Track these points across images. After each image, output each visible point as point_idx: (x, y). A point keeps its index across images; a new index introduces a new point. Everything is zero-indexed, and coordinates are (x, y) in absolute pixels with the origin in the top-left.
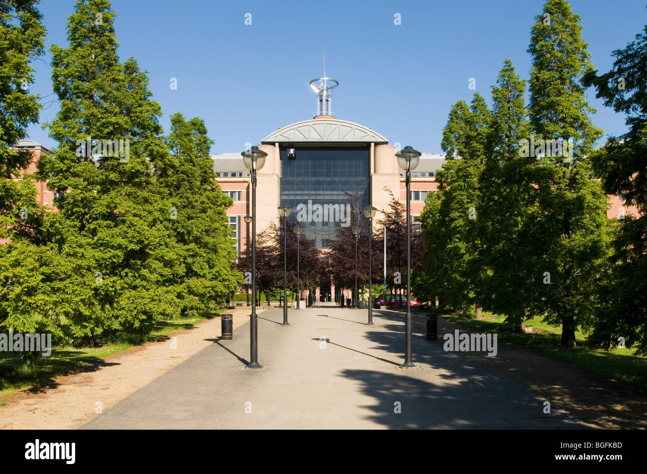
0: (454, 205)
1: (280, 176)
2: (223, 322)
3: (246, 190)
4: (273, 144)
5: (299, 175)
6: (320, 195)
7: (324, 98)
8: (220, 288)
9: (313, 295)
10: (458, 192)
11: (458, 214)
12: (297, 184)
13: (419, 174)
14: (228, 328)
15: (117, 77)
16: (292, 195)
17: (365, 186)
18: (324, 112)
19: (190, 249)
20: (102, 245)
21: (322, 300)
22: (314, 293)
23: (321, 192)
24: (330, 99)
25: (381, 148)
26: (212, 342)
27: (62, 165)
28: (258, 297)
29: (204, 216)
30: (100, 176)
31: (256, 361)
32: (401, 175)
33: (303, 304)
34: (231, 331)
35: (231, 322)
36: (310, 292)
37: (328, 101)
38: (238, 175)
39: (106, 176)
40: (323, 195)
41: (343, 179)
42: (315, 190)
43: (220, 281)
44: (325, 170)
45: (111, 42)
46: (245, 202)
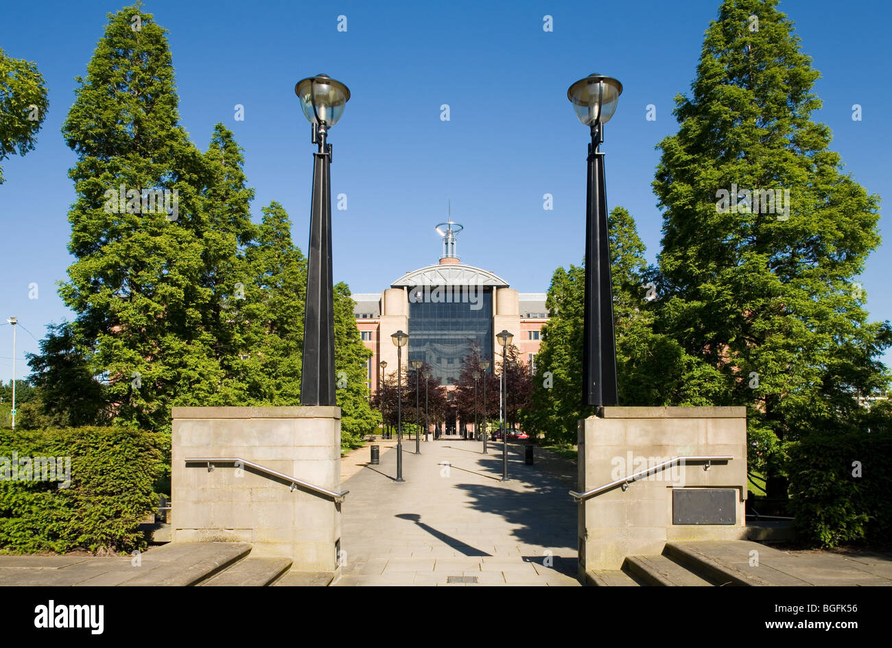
0: (554, 357)
1: (408, 318)
2: (372, 452)
3: (376, 331)
4: (402, 287)
5: (426, 316)
6: (445, 335)
7: (450, 241)
8: (365, 425)
9: (439, 428)
10: (558, 346)
11: (557, 364)
12: (424, 325)
13: (538, 316)
14: (376, 456)
15: (295, 271)
16: (419, 335)
17: (487, 326)
18: (450, 255)
19: (341, 394)
20: (285, 395)
21: (448, 433)
22: (440, 427)
23: (446, 332)
24: (455, 242)
25: (502, 291)
26: (363, 467)
27: (256, 337)
28: (390, 431)
29: (351, 365)
30: (283, 345)
31: (401, 477)
32: (521, 316)
33: (430, 437)
34: (378, 458)
35: (378, 451)
36: (436, 427)
37: (453, 244)
38: (369, 316)
39: (288, 344)
40: (449, 335)
41: (468, 320)
42: (442, 330)
43: (364, 419)
44: (450, 312)
45: (289, 244)
46: (375, 342)
